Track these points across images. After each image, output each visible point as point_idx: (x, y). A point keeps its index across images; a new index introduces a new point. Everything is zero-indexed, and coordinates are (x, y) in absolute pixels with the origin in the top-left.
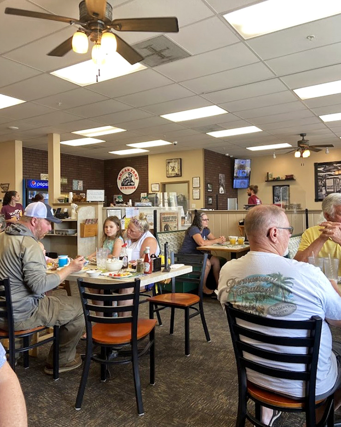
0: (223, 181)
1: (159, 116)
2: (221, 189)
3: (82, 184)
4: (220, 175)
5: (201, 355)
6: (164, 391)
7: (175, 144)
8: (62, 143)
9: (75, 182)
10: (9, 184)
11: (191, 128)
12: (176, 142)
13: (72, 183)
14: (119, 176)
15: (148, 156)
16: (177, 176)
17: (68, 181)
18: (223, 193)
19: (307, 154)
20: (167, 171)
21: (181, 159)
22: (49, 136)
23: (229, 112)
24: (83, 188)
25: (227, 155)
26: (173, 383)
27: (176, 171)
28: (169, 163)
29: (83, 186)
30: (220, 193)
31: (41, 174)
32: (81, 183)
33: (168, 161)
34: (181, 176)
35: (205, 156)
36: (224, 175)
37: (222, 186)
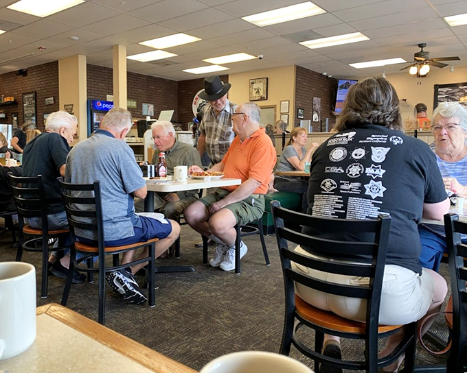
0: (318, 107)
1: (240, 18)
2: (315, 116)
3: (153, 109)
4: (315, 98)
5: (275, 286)
6: (227, 317)
7: (260, 58)
8: (130, 57)
9: (145, 106)
10: (72, 105)
11: (281, 36)
12: (262, 56)
13: (141, 107)
14: (194, 100)
15: (228, 75)
16: (262, 99)
17: (137, 104)
18: (317, 120)
19: (425, 69)
20: (251, 93)
21: (267, 78)
22: (114, 48)
23: (328, 12)
24: (154, 113)
25: (325, 74)
26: (239, 310)
27: (262, 93)
28: (253, 83)
29: (154, 111)
30: (314, 120)
31: (108, 96)
32: (151, 107)
33: (251, 81)
34: (267, 99)
35: (297, 74)
36: (320, 99)
37: (317, 112)
